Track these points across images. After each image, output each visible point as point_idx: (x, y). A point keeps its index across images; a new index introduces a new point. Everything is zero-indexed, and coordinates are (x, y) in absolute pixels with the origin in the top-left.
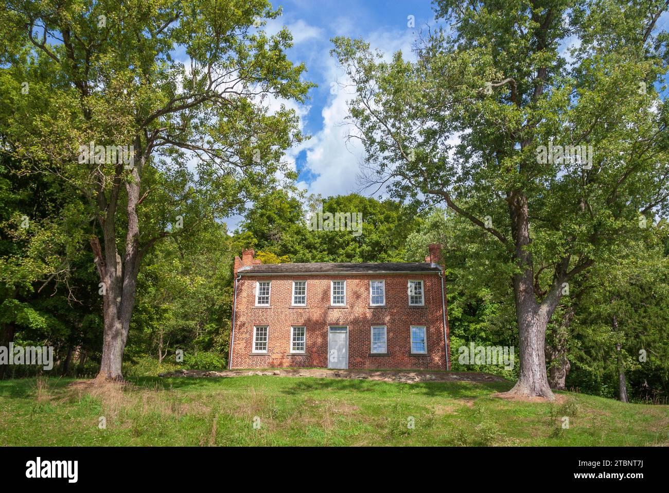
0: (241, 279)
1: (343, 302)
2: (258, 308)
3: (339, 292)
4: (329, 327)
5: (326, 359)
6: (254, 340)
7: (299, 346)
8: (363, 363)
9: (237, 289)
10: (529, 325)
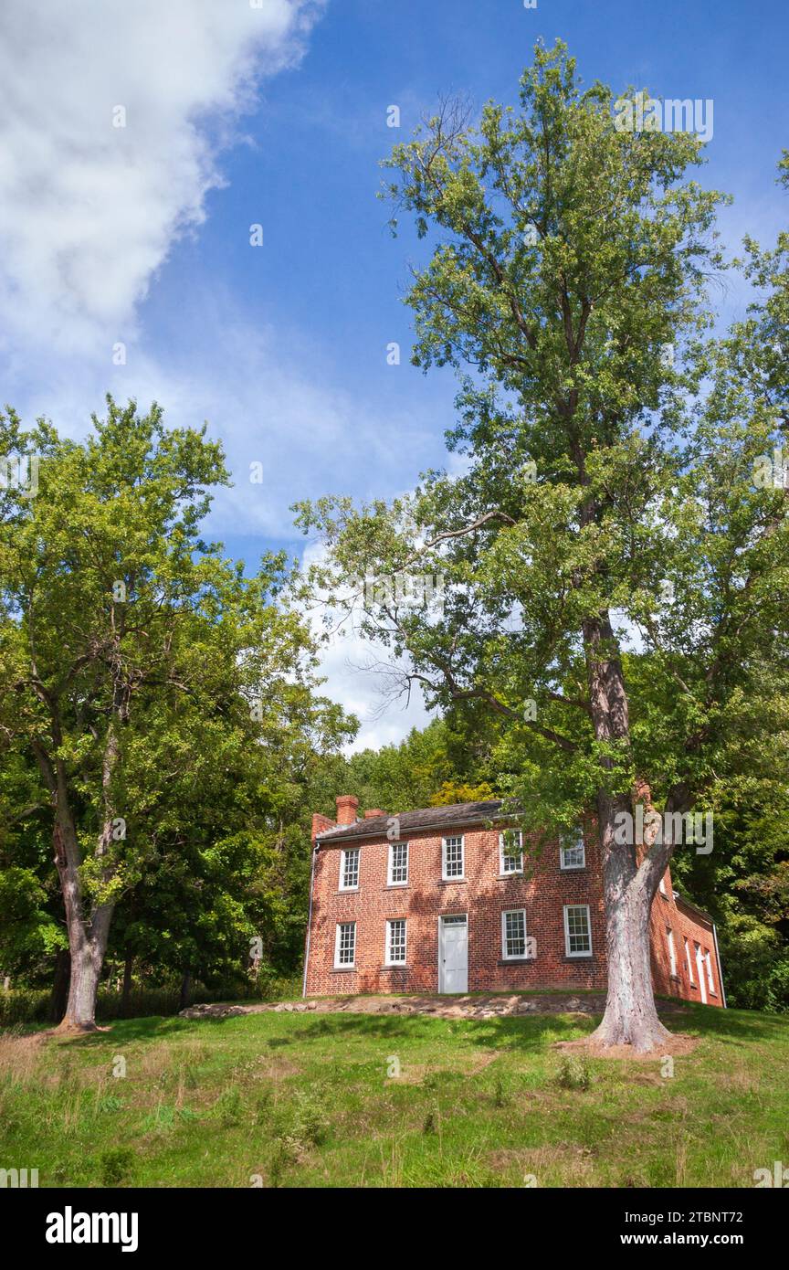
0: (321, 849)
1: (460, 873)
2: (342, 894)
3: (454, 856)
4: (439, 917)
5: (435, 973)
6: (338, 948)
7: (398, 953)
8: (490, 979)
9: (316, 865)
10: (615, 908)
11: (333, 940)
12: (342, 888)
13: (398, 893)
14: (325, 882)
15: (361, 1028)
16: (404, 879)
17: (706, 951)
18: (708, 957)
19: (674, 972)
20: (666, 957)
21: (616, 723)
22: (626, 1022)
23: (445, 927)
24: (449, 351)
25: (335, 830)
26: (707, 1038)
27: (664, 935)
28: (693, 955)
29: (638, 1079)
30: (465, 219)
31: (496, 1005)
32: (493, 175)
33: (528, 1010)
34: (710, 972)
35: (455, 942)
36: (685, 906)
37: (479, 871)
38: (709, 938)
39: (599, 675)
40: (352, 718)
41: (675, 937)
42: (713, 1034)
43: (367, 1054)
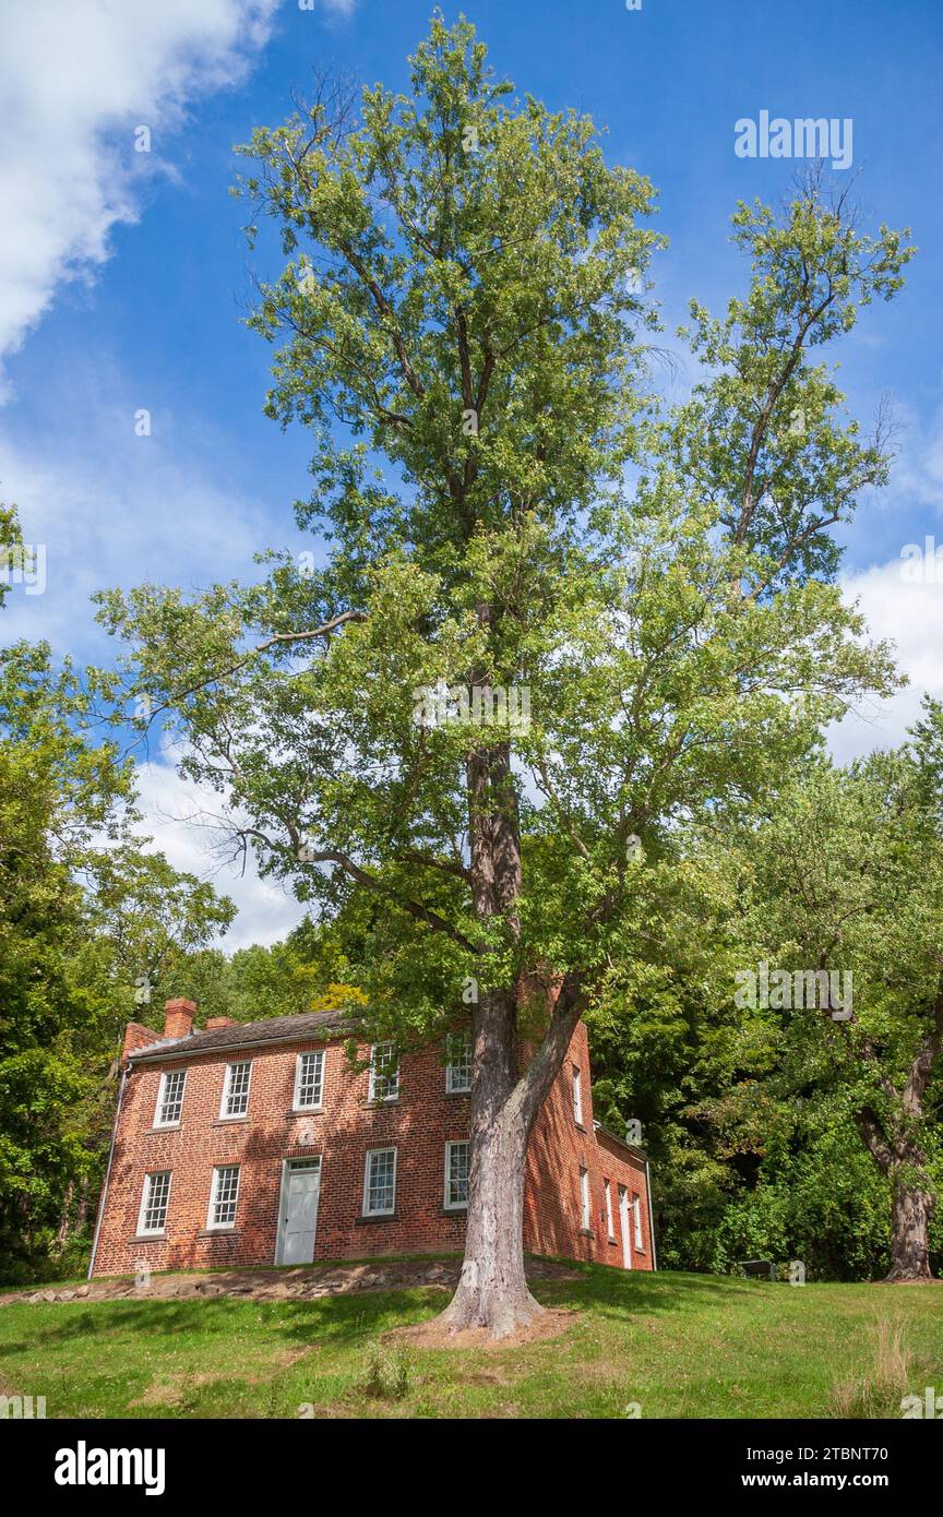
0: (133, 1071)
1: (317, 1100)
2: (157, 1133)
3: (311, 1078)
4: (284, 1162)
5: (272, 1237)
6: (144, 1206)
7: (224, 1213)
8: (343, 1243)
9: (125, 1094)
10: (481, 1143)
11: (138, 1197)
12: (158, 1124)
13: (232, 1129)
14: (135, 1116)
15: (140, 1320)
16: (243, 1109)
17: (635, 1196)
18: (637, 1204)
19: (586, 1225)
20: (576, 1205)
21: (504, 898)
22: (484, 1296)
23: (291, 1174)
24: (317, 401)
25: (159, 1045)
26: (590, 1313)
27: (577, 1177)
28: (616, 1203)
29: (476, 1378)
30: (340, 231)
31: (333, 1279)
32: (381, 183)
33: (374, 1284)
34: (638, 1223)
35: (303, 1193)
36: (609, 1139)
37: (340, 1100)
38: (641, 1180)
39: (484, 834)
40: (226, 902)
41: (591, 1179)
42: (598, 1305)
43: (130, 1359)
